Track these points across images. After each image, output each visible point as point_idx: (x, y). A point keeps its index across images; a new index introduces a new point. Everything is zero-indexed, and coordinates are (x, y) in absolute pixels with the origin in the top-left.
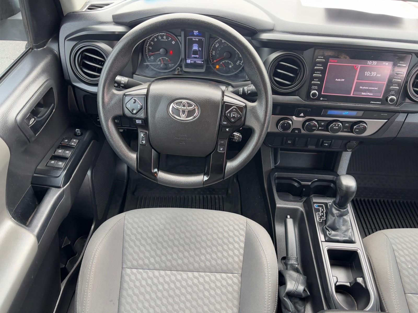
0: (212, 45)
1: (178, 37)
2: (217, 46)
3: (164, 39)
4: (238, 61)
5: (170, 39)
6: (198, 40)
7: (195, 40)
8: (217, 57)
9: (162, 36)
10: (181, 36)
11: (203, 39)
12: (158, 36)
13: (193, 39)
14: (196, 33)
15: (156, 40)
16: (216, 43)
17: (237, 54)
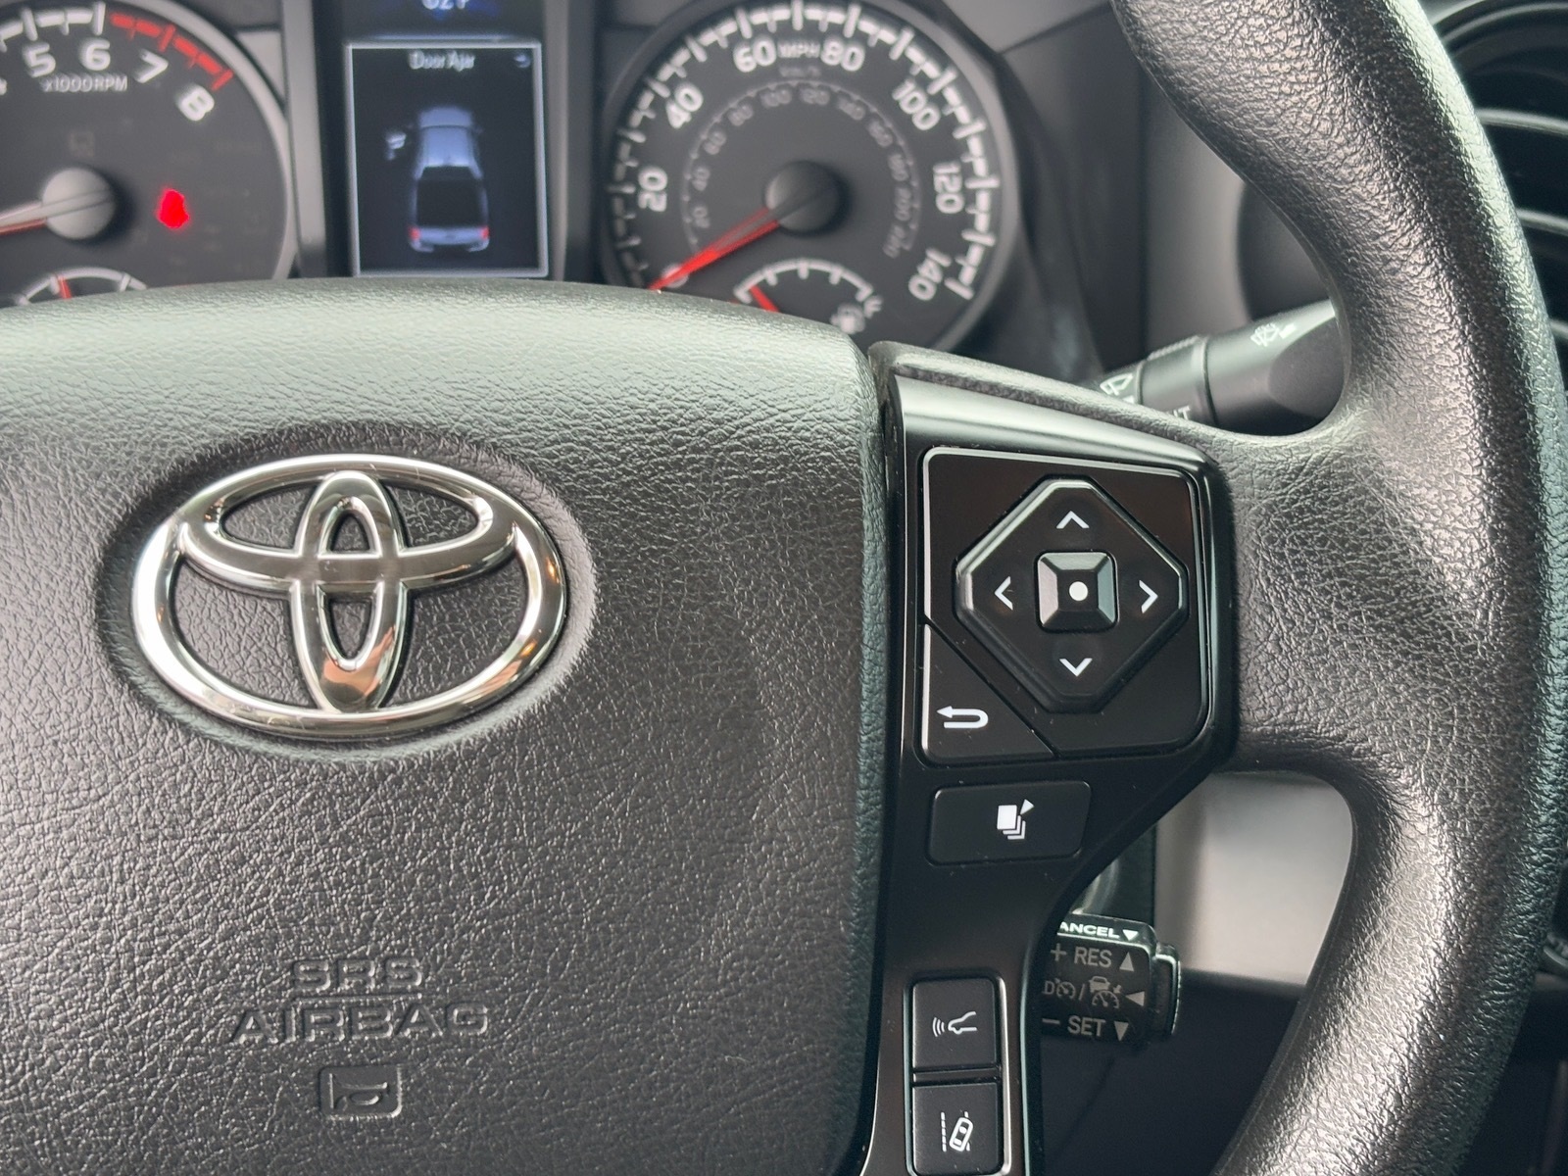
0: (631, 104)
1: (246, 39)
2: (685, 116)
3: (94, 74)
4: (922, 258)
5: (160, 64)
6: (468, 62)
7: (437, 63)
8: (697, 231)
9: (66, 48)
10: (276, 24)
11: (529, 53)
12: (23, 42)
13: (418, 62)
15: (2, 88)
16: (673, 83)
17: (907, 184)
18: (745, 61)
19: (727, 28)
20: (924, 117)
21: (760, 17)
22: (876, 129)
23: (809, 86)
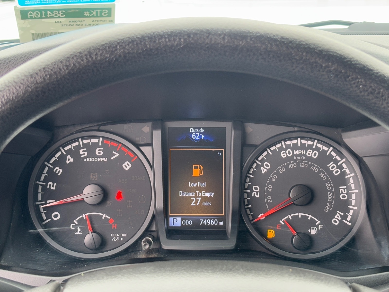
0: (251, 167)
2: (265, 170)
3: (98, 157)
4: (335, 213)
5: (117, 155)
8: (268, 204)
9: (91, 149)
10: (151, 144)
11: (221, 151)
12: (78, 147)
14: (197, 135)
15: (72, 160)
16: (262, 161)
17: (331, 191)
18: (283, 155)
19: (279, 145)
20: (336, 172)
21: (288, 143)
22: (322, 175)
23: (303, 162)
